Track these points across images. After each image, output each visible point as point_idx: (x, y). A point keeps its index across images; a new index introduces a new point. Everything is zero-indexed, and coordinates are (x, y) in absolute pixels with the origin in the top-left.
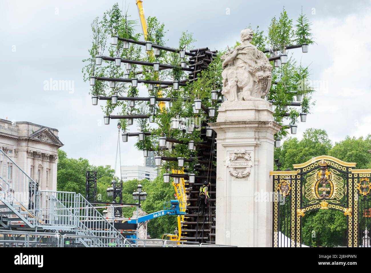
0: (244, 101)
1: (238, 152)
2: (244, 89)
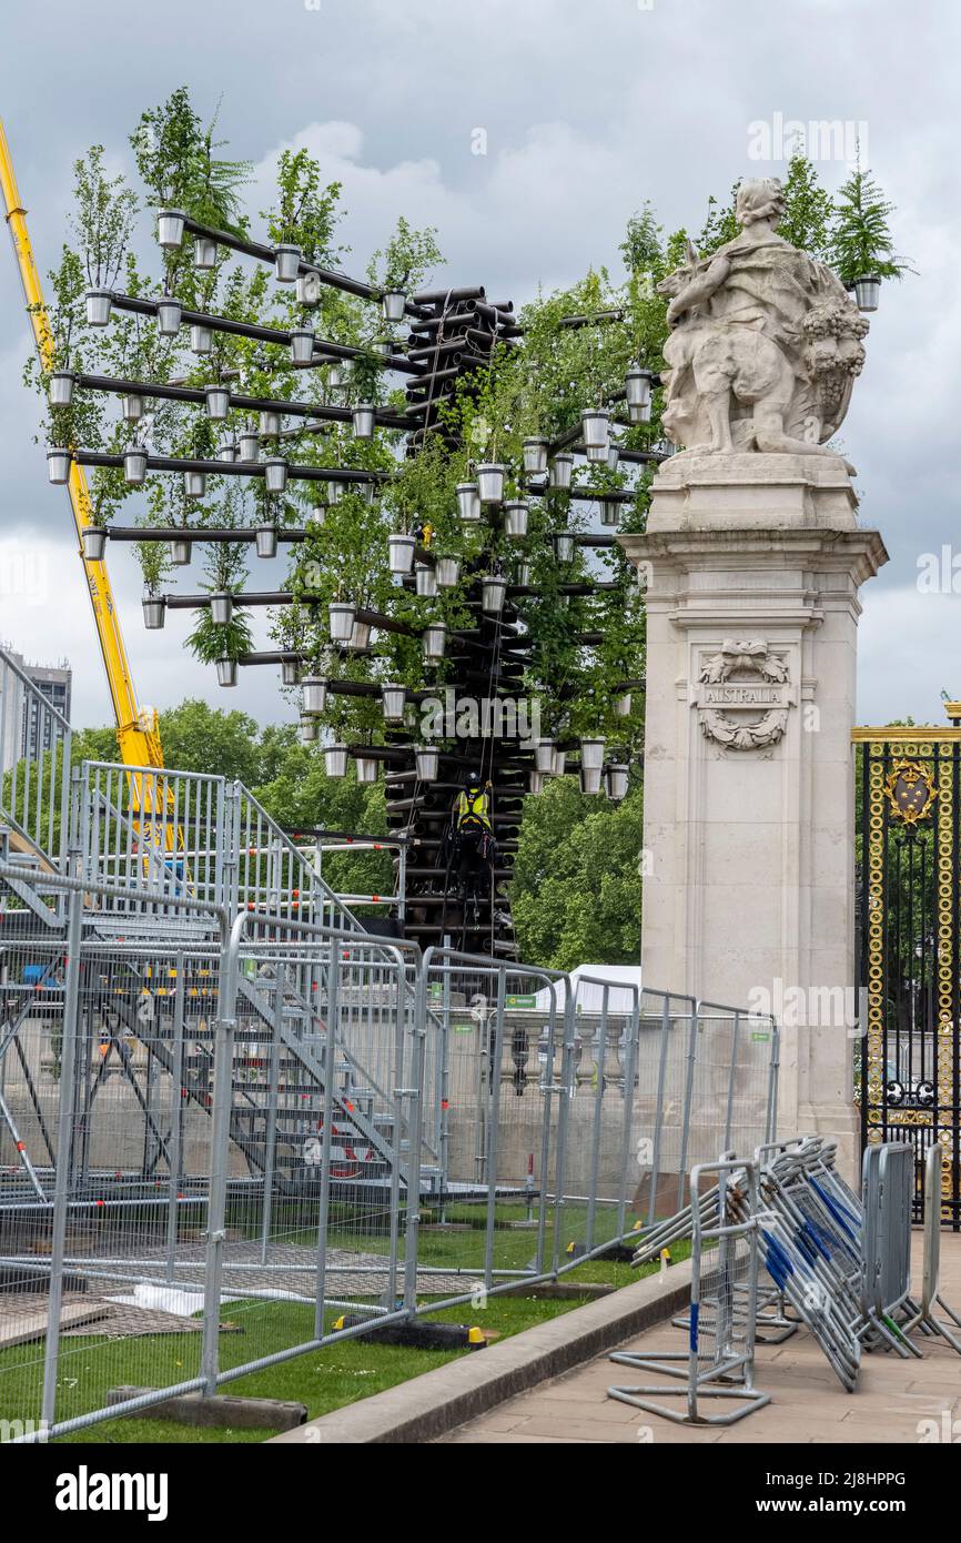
0: (759, 454)
1: (739, 649)
2: (759, 409)
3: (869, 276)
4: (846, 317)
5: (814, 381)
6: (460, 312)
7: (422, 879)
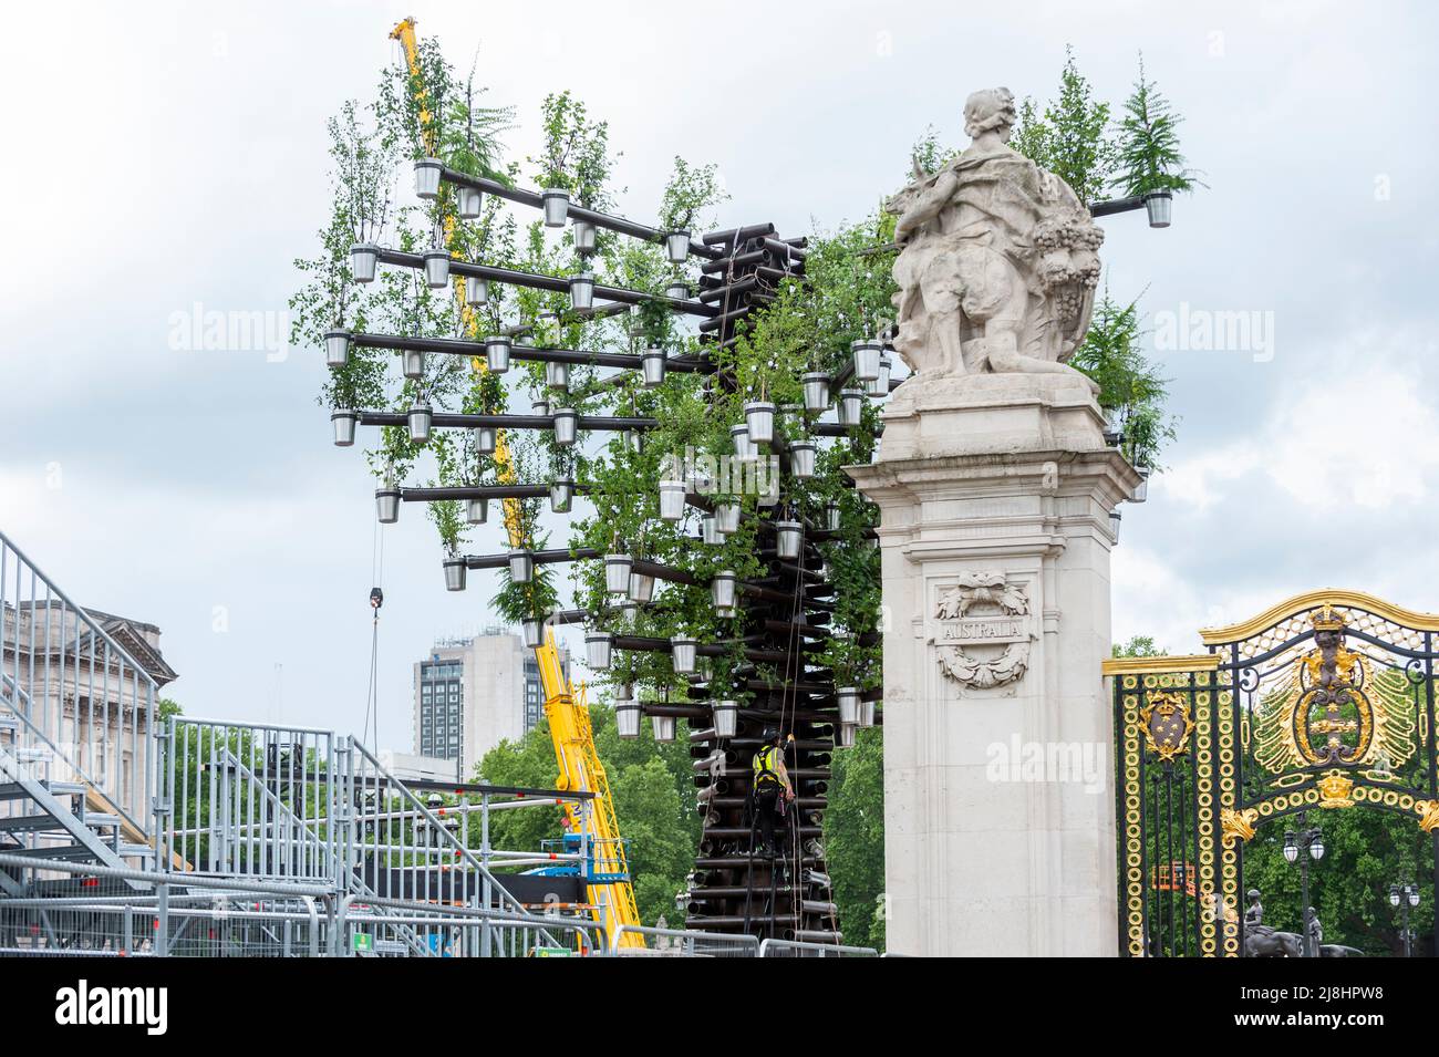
0: (992, 375)
1: (974, 582)
2: (990, 325)
3: (1159, 191)
4: (1077, 228)
5: (1049, 296)
6: (752, 249)
7: (728, 839)
